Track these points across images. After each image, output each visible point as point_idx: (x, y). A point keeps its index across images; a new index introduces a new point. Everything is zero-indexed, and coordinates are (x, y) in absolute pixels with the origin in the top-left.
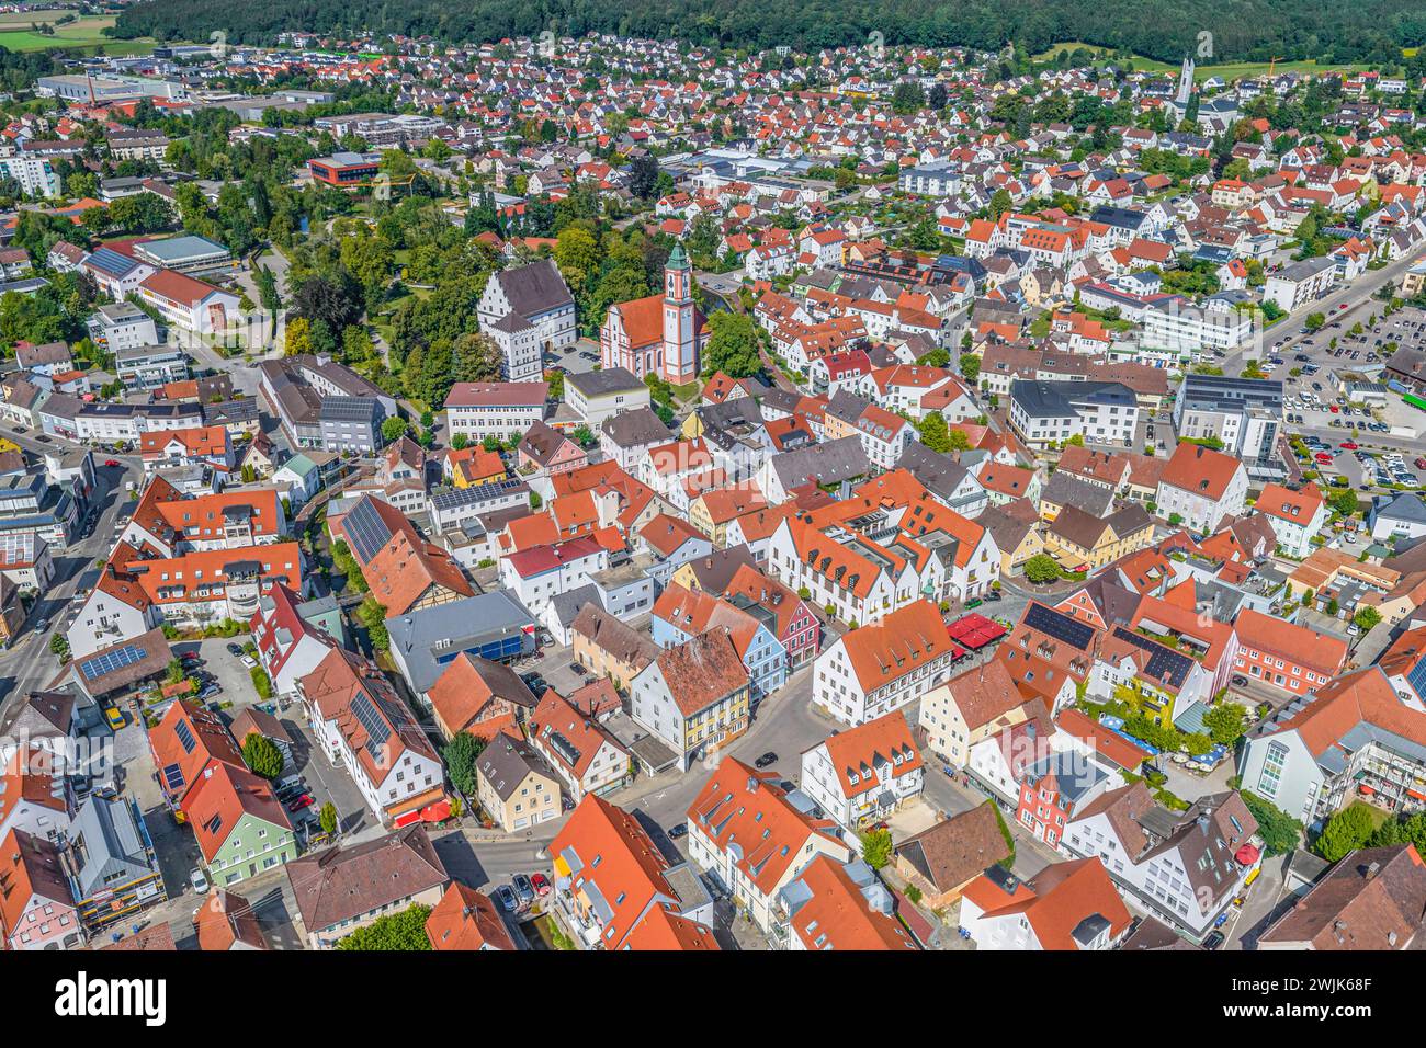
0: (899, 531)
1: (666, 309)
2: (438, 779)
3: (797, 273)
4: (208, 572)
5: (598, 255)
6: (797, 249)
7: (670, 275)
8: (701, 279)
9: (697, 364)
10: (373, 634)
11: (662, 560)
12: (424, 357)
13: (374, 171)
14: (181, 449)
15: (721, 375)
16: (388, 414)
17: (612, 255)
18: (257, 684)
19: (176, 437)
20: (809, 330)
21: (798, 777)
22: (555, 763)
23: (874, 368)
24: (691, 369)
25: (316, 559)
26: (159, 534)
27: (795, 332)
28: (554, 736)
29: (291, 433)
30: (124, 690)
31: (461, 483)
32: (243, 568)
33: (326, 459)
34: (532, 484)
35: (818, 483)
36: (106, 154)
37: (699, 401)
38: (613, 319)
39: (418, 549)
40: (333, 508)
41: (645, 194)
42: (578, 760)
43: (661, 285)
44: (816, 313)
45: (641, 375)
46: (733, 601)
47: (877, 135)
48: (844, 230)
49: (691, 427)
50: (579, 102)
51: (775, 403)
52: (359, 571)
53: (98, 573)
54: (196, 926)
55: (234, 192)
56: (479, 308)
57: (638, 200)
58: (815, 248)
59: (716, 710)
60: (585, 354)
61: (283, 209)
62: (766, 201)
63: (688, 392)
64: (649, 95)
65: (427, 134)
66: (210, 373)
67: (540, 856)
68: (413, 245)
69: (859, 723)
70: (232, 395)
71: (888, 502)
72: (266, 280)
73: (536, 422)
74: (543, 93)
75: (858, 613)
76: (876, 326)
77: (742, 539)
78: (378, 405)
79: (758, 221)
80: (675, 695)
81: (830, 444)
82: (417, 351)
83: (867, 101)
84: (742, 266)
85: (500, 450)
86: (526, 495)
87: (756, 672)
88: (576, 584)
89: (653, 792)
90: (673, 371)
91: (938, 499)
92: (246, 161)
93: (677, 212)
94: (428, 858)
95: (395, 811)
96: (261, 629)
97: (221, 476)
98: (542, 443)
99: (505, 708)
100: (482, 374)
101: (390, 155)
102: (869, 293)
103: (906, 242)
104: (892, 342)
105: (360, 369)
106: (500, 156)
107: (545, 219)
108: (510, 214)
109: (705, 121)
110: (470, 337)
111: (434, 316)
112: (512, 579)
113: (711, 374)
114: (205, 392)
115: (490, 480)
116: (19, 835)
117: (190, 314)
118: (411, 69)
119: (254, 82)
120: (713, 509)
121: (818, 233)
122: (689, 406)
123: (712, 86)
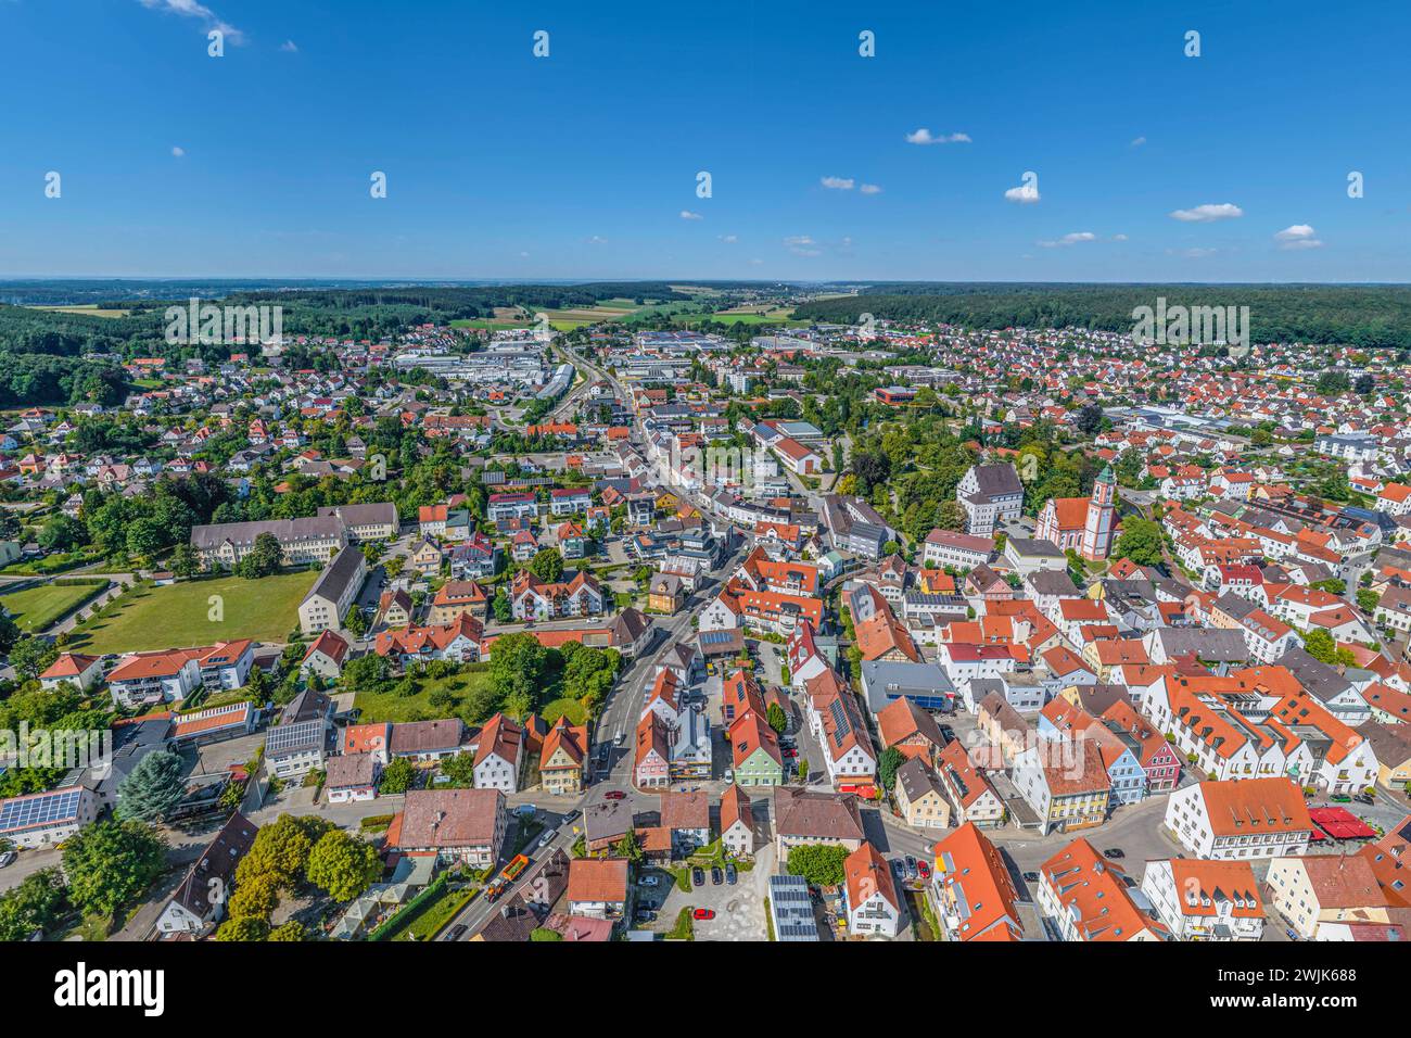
0: (1270, 715)
1: (1091, 507)
2: (872, 771)
3: (1204, 500)
4: (772, 604)
5: (1047, 466)
6: (1208, 482)
7: (1098, 485)
8: (1122, 492)
9: (1108, 549)
10: (852, 666)
11: (1055, 678)
12: (918, 510)
13: (911, 398)
14: (775, 534)
15: (1126, 560)
16: (890, 538)
17: (1057, 467)
18: (783, 675)
19: (774, 527)
20: (1208, 542)
21: (1141, 878)
22: (950, 791)
23: (1265, 581)
24: (1102, 552)
25: (830, 613)
26: (754, 577)
27: (1197, 542)
28: (953, 772)
29: (833, 538)
30: (717, 655)
31: (925, 590)
32: (791, 607)
33: (849, 557)
34: (971, 602)
35: (1198, 658)
36: (775, 376)
37: (1105, 575)
38: (1050, 507)
39: (890, 624)
40: (846, 586)
41: (1088, 430)
42: (967, 796)
43: (1090, 491)
44: (1217, 531)
45: (1063, 548)
46: (1108, 724)
47: (1298, 409)
48: (1254, 474)
49: (1095, 591)
50: (1051, 368)
51: (1168, 589)
52: (853, 627)
53: (720, 589)
54: (721, 801)
55: (832, 402)
56: (959, 486)
57: (1083, 433)
58: (1225, 484)
59: (1078, 800)
60: (1025, 527)
61: (856, 413)
62: (1183, 445)
63: (1096, 567)
64: (1104, 367)
65: (947, 380)
66: (798, 496)
67: (927, 849)
68: (926, 443)
69: (1205, 857)
70: (807, 510)
71: (1264, 690)
72: (839, 451)
73: (982, 563)
74: (1028, 361)
75: (1219, 769)
76: (1271, 549)
77: (1123, 681)
78: (885, 532)
79: (1177, 459)
80: (1047, 777)
81: (1214, 631)
82: (914, 505)
83: (1291, 383)
84: (1158, 487)
85: (955, 576)
86: (966, 608)
87: (1117, 783)
88: (988, 675)
89: (1014, 837)
91: (1316, 701)
92: (842, 386)
93: (1112, 445)
94: (855, 818)
95: (843, 780)
96: (792, 644)
97: (791, 553)
98: (983, 578)
99: (923, 742)
100: (952, 526)
101: (923, 390)
102: (1270, 524)
103: (1313, 490)
104: (1286, 565)
105: (879, 509)
106: (991, 397)
107: (1014, 438)
108: (990, 432)
109: (1144, 387)
110: (949, 503)
111: (929, 486)
112: (945, 659)
113: (1119, 558)
114: (793, 506)
115: (944, 593)
116: (653, 715)
117: (796, 463)
118: (946, 342)
119: (856, 345)
120: (1102, 653)
121: (1229, 474)
122: (1097, 577)
123: (1155, 364)
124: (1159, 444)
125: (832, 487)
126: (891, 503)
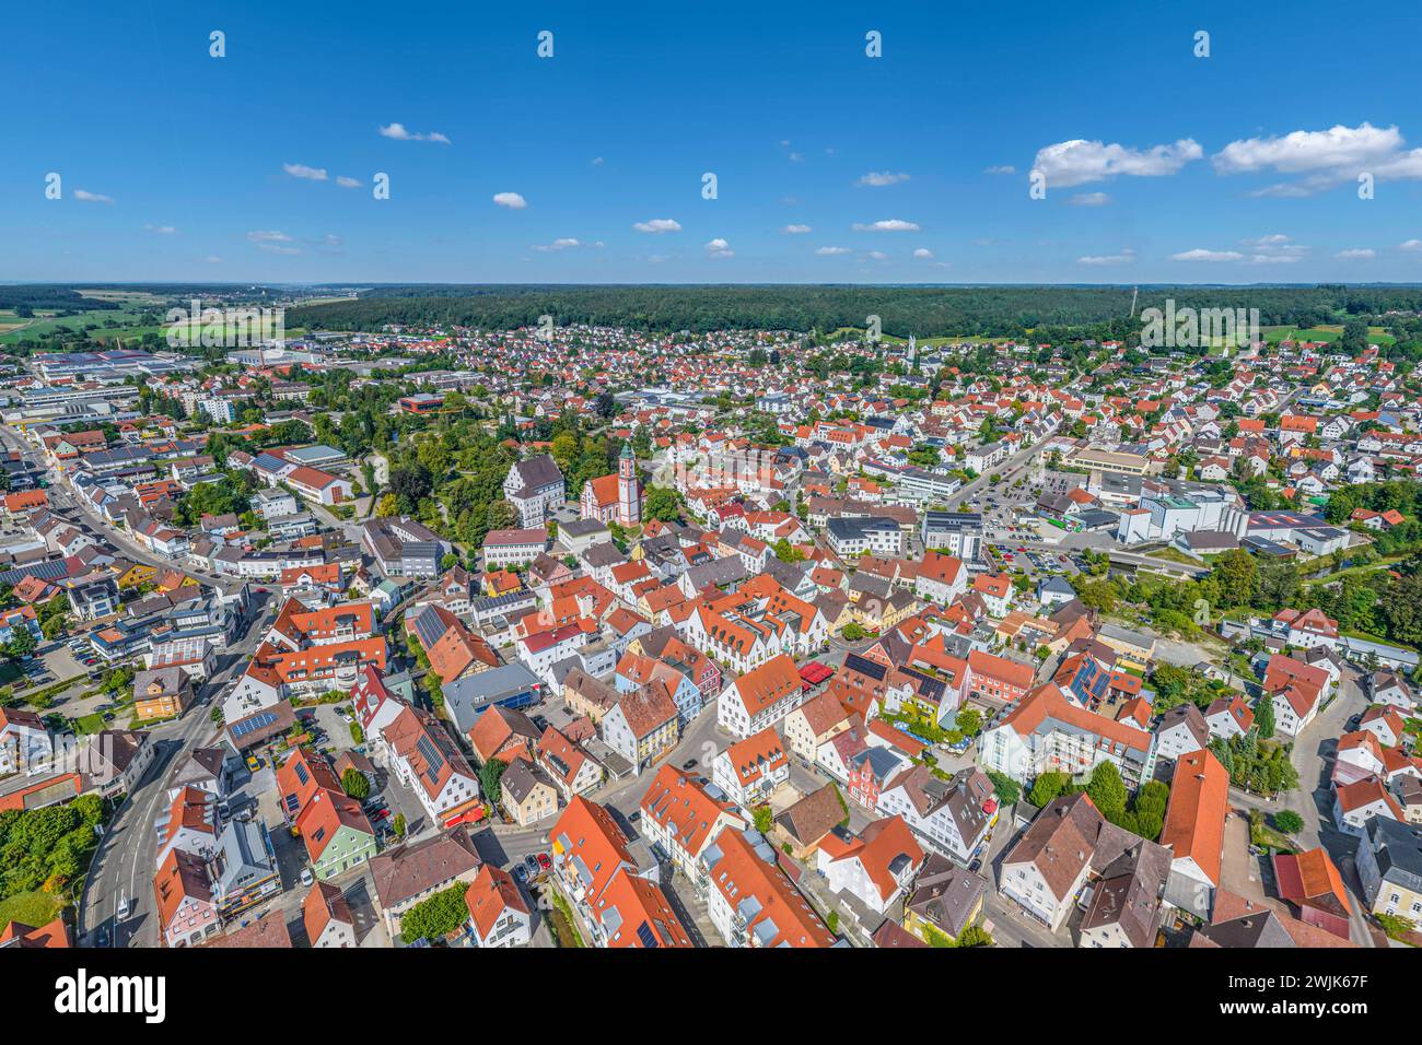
0: (766, 612)
1: (620, 482)
2: (475, 792)
4: (322, 659)
5: (578, 452)
6: (698, 444)
7: (622, 462)
8: (640, 464)
9: (640, 514)
10: (433, 695)
11: (621, 637)
12: (470, 516)
13: (440, 404)
14: (309, 579)
16: (446, 552)
17: (587, 451)
18: (354, 734)
19: (306, 572)
20: (706, 492)
21: (711, 774)
22: (554, 776)
23: (746, 513)
24: (636, 518)
25: (397, 647)
26: (291, 636)
27: (698, 494)
28: (553, 757)
29: (383, 566)
30: (261, 743)
31: (493, 594)
32: (347, 656)
33: (405, 582)
34: (538, 593)
35: (716, 584)
36: (270, 397)
37: (642, 537)
38: (588, 489)
39: (465, 638)
40: (409, 613)
41: (606, 415)
42: (568, 772)
43: (617, 468)
45: (605, 522)
46: (665, 662)
47: (742, 379)
48: (725, 433)
49: (637, 553)
50: (566, 363)
51: (687, 536)
52: (425, 653)
53: (247, 664)
54: (303, 910)
55: (351, 418)
56: (505, 484)
57: (602, 418)
58: (708, 444)
59: (657, 733)
60: (571, 511)
61: (382, 427)
62: (678, 418)
63: (634, 531)
64: (608, 358)
65: (473, 382)
66: (331, 530)
67: (543, 841)
68: (464, 448)
69: (748, 736)
70: (345, 543)
71: (758, 595)
72: (370, 471)
73: (540, 553)
74: (545, 358)
75: (743, 665)
77: (671, 621)
78: (439, 546)
79: (674, 429)
80: (631, 725)
81: (722, 560)
82: (465, 512)
83: (735, 361)
84: (665, 455)
85: (518, 572)
86: (534, 600)
87: (681, 707)
88: (567, 655)
89: (618, 792)
90: (626, 519)
91: (789, 591)
92: (360, 400)
93: (626, 425)
94: (467, 848)
95: (446, 816)
96: (358, 696)
97: (335, 596)
98: (544, 567)
99: (520, 740)
100: (506, 525)
101: (451, 395)
103: (761, 439)
104: (756, 498)
105: (428, 524)
106: (518, 394)
107: (545, 430)
108: (524, 428)
109: (641, 372)
110: (499, 503)
111: (476, 490)
112: (525, 654)
113: (649, 520)
114: (327, 542)
115: (511, 591)
116: (178, 853)
117: (319, 493)
118: (464, 345)
119: (367, 353)
120: (652, 604)
121: (709, 435)
122: (636, 540)
123: (645, 353)
124: (660, 419)
125: (370, 512)
126: (440, 515)
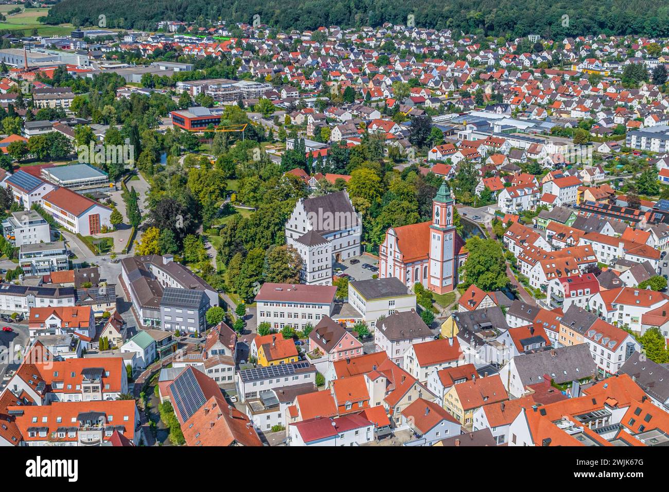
0: (621, 428)
1: (433, 233)
3: (540, 209)
4: (67, 418)
5: (381, 190)
6: (540, 190)
7: (437, 207)
8: (461, 211)
9: (456, 278)
11: (419, 437)
12: (243, 262)
13: (217, 121)
14: (57, 322)
15: (474, 288)
16: (212, 304)
17: (392, 190)
19: (55, 313)
20: (548, 256)
23: (602, 289)
24: (450, 282)
25: (147, 415)
26: (34, 386)
27: (537, 256)
29: (139, 315)
31: (263, 362)
32: (92, 417)
33: (163, 336)
34: (319, 367)
35: (552, 382)
36: (31, 104)
37: (456, 308)
38: (390, 239)
39: (226, 412)
40: (164, 375)
41: (420, 144)
43: (429, 214)
44: (554, 242)
45: (410, 285)
47: (609, 104)
48: (580, 177)
49: (448, 329)
50: (374, 74)
51: (517, 313)
52: (179, 426)
55: (116, 133)
56: (287, 226)
57: (415, 148)
58: (555, 190)
60: (367, 266)
61: (149, 146)
62: (516, 152)
63: (447, 300)
64: (427, 70)
65: (258, 94)
66: (84, 265)
68: (242, 176)
70: (99, 282)
71: (612, 402)
72: (132, 198)
73: (325, 316)
74: (347, 67)
76: (604, 254)
77: (487, 424)
78: (205, 296)
79: (509, 168)
81: (563, 350)
82: (237, 257)
83: (601, 78)
84: (495, 202)
85: (295, 338)
86: (313, 375)
90: (436, 283)
91: (656, 403)
92: (126, 111)
93: (445, 158)
97: (84, 344)
98: (328, 334)
100: (285, 277)
101: (231, 110)
102: (599, 228)
103: (631, 188)
104: (617, 268)
105: (194, 268)
106: (311, 112)
107: (342, 160)
108: (316, 156)
109: (470, 90)
110: (278, 248)
111: (252, 231)
113: (467, 286)
114: (79, 280)
115: (286, 361)
117: (75, 221)
118: (251, 48)
119: (138, 55)
120: (463, 398)
121: (558, 178)
122: (447, 312)
123: (477, 64)
124: (490, 153)
125: (130, 247)
126: (208, 258)
